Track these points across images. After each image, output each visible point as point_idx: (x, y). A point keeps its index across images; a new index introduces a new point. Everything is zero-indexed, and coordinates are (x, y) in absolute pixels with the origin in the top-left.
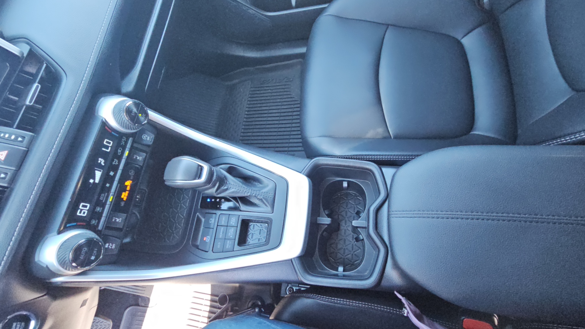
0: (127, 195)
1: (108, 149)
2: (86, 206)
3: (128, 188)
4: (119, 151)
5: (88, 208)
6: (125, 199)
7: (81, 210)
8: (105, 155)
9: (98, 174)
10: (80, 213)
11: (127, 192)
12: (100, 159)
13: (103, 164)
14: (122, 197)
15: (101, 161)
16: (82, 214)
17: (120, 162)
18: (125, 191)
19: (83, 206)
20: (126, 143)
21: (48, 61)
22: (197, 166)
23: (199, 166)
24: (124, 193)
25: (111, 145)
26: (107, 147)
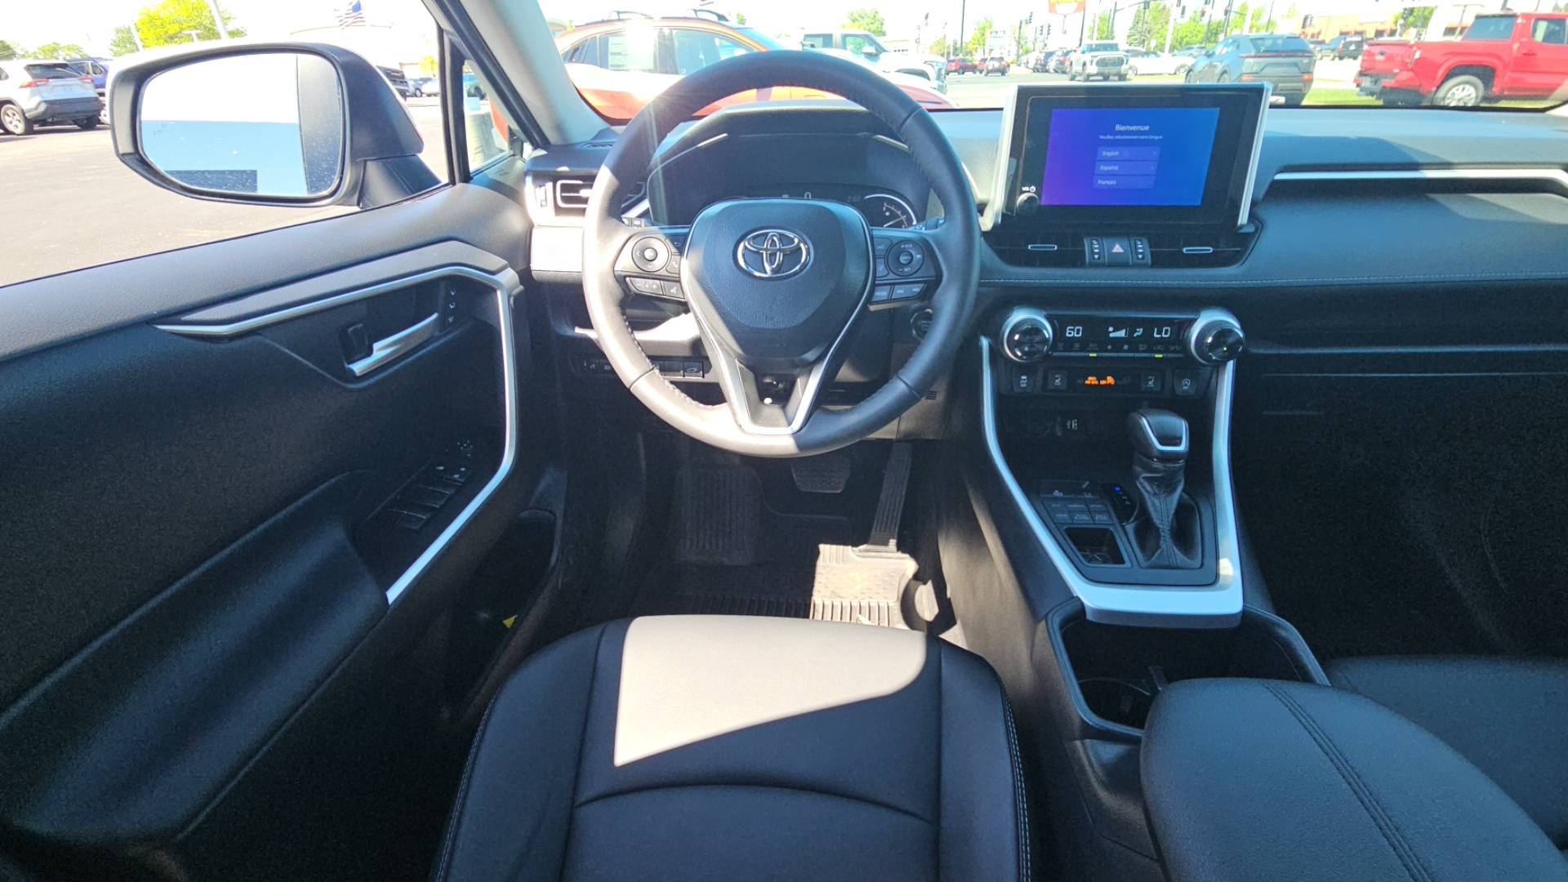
0: (1093, 383)
1: (1157, 334)
2: (1078, 333)
3: (1103, 382)
4: (1159, 347)
5: (1076, 335)
6: (1087, 382)
7: (1073, 330)
8: (1148, 333)
9: (1122, 334)
10: (1070, 330)
11: (1097, 383)
12: (1141, 330)
13: (1135, 335)
14: (1090, 378)
15: (1139, 332)
16: (1068, 331)
17: (1143, 351)
18: (1099, 380)
19: (1078, 330)
20: (1174, 351)
21: (1244, 252)
22: (1178, 435)
23: (1180, 439)
24: (1094, 378)
25: (1164, 336)
26: (1159, 332)
